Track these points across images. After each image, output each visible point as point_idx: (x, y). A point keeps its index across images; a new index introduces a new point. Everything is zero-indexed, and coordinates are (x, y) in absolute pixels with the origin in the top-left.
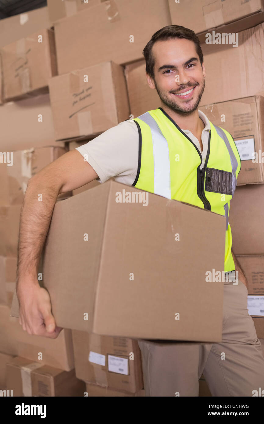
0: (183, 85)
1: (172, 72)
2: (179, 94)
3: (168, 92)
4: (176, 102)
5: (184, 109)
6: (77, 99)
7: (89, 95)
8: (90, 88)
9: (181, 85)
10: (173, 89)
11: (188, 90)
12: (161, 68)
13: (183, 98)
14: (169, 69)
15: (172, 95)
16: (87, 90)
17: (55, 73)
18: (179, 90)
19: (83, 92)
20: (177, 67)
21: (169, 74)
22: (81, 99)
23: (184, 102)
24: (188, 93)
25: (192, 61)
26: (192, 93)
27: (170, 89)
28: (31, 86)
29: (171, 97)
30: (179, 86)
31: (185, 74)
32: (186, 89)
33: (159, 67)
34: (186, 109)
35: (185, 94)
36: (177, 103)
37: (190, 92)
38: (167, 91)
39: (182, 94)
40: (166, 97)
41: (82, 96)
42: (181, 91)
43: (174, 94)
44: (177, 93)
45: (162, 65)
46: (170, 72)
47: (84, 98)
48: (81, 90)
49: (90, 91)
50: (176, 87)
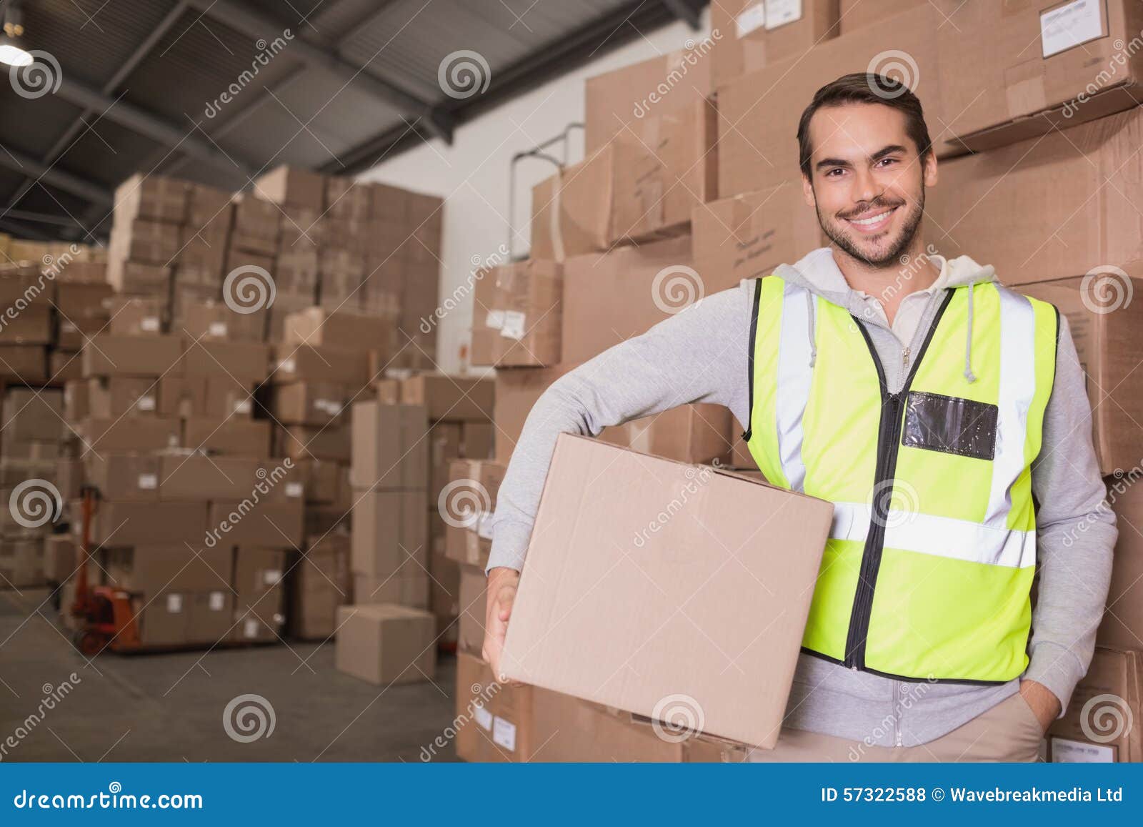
0: (864, 202)
1: (845, 174)
2: (858, 222)
3: (833, 216)
4: (850, 237)
5: (866, 254)
6: (744, 254)
7: (768, 248)
8: (771, 233)
9: (860, 203)
10: (845, 210)
11: (878, 215)
12: (821, 164)
13: (864, 231)
14: (838, 166)
15: (843, 221)
16: (766, 236)
17: (712, 193)
18: (856, 211)
19: (756, 240)
20: (854, 163)
21: (839, 177)
22: (751, 256)
23: (867, 239)
24: (875, 219)
25: (889, 153)
26: (887, 222)
27: (838, 210)
28: (663, 218)
29: (841, 226)
30: (857, 205)
31: (871, 180)
32: (871, 211)
33: (818, 161)
34: (871, 255)
35: (868, 222)
36: (852, 240)
37: (881, 217)
38: (830, 214)
39: (862, 222)
40: (831, 225)
41: (755, 248)
42: (860, 215)
43: (847, 220)
44: (851, 217)
45: (822, 157)
46: (840, 173)
47: (758, 253)
48: (752, 237)
49: (769, 239)
50: (849, 206)
